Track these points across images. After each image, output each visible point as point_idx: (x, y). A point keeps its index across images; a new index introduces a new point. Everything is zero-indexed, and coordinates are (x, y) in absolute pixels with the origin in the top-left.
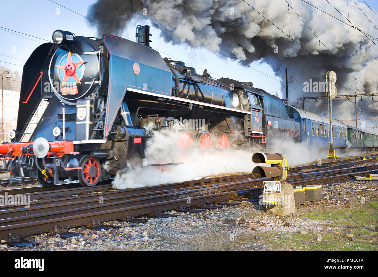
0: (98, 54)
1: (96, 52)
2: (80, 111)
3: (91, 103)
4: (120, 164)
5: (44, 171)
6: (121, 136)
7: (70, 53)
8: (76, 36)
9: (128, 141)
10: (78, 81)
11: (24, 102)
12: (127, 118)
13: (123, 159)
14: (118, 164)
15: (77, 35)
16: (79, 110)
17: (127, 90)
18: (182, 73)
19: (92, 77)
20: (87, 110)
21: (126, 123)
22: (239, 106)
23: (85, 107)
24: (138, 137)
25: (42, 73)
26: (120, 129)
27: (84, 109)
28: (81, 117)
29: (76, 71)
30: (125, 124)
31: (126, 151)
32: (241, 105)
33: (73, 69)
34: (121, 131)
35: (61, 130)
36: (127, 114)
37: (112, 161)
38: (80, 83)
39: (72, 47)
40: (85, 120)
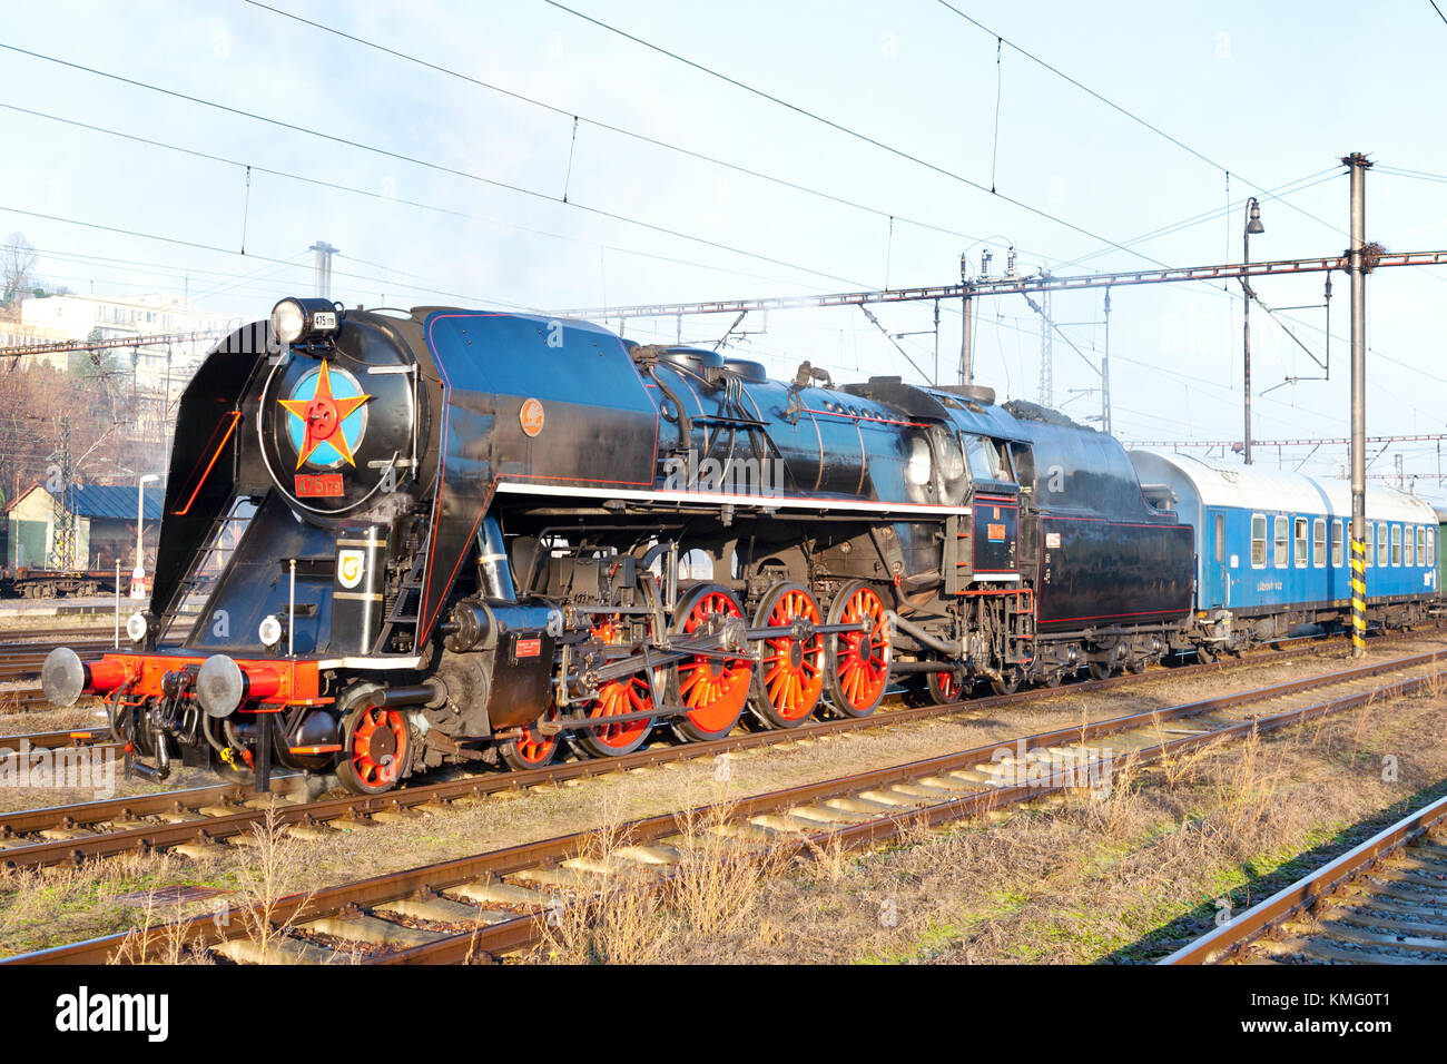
0: (410, 375)
1: (406, 367)
2: (347, 559)
3: (380, 537)
4: (467, 726)
5: (226, 750)
6: (472, 638)
7: (324, 363)
8: (346, 308)
9: (494, 652)
10: (347, 455)
11: (177, 513)
12: (499, 574)
13: (476, 708)
14: (459, 724)
15: (351, 306)
16: (343, 554)
17: (498, 490)
18: (708, 392)
19: (390, 447)
20: (366, 557)
21: (493, 591)
22: (929, 483)
23: (364, 549)
24: (529, 636)
25: (237, 414)
26: (471, 615)
27: (360, 554)
28: (348, 578)
29: (341, 425)
30: (489, 592)
31: (489, 685)
32: (940, 479)
33: (335, 415)
34: (474, 622)
35: (282, 626)
36: (499, 563)
37: (441, 715)
38: (352, 462)
39: (332, 349)
40: (360, 588)
